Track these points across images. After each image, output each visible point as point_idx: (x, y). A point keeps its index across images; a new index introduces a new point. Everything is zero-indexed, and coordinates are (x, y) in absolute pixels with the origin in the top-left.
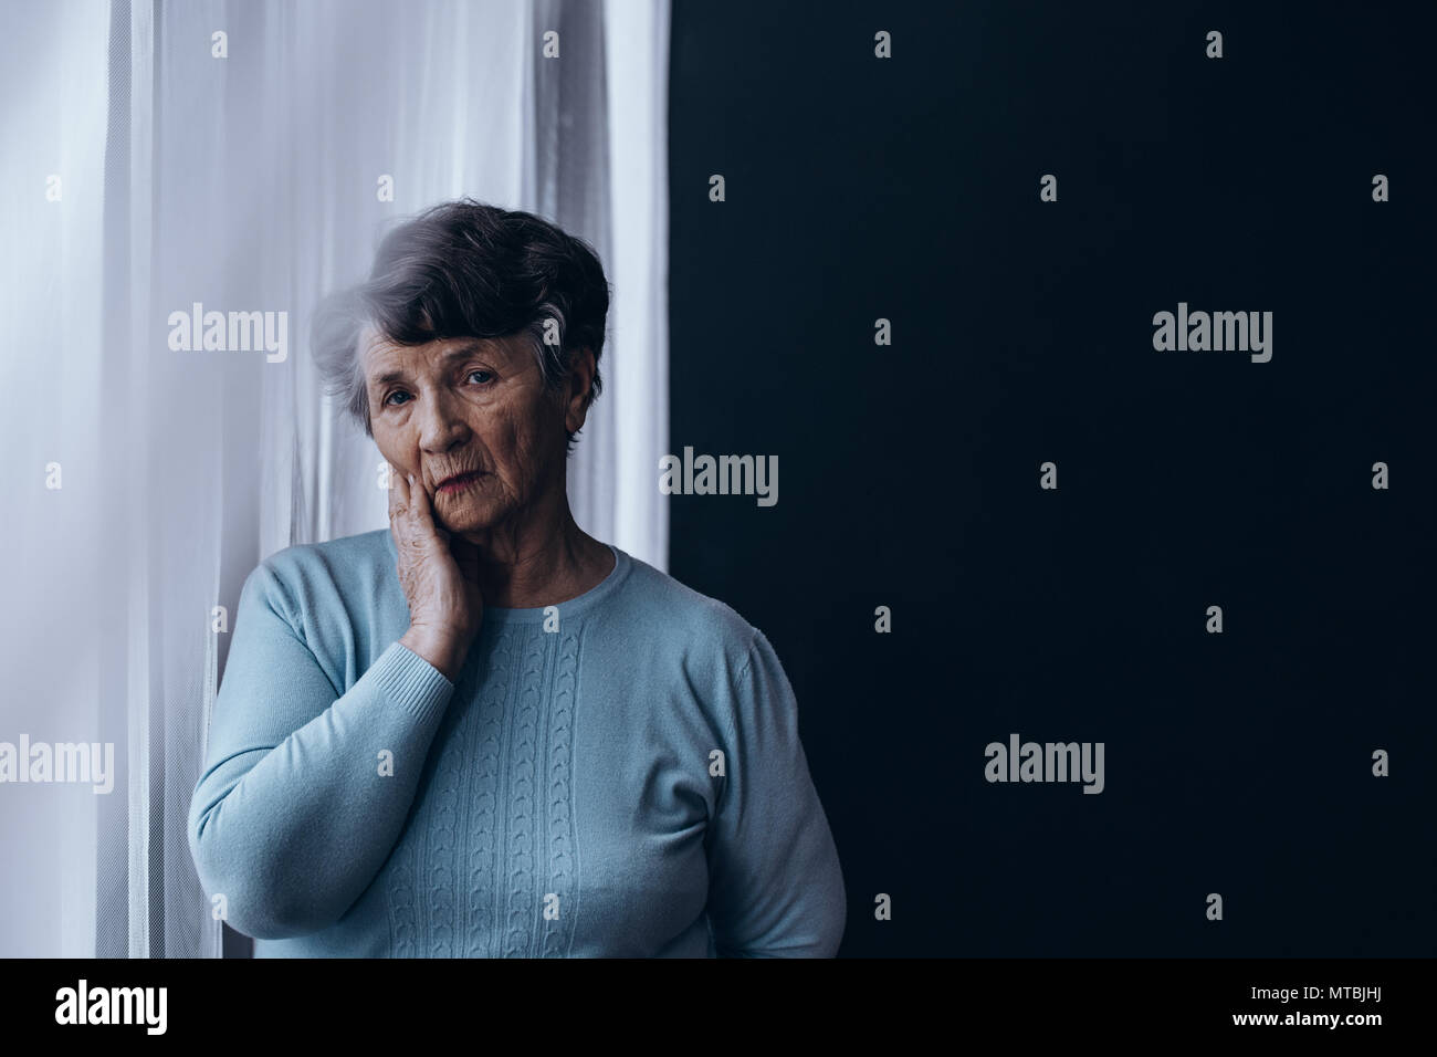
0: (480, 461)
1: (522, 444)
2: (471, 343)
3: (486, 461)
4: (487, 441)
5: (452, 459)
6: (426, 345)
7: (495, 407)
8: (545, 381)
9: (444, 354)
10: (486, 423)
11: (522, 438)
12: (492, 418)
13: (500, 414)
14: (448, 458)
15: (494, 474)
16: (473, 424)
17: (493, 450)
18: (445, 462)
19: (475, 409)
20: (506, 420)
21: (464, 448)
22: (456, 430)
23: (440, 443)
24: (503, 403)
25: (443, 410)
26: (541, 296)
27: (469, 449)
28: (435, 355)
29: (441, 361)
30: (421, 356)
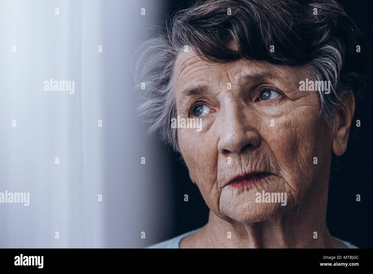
0: (267, 165)
1: (303, 153)
2: (265, 70)
3: (272, 165)
4: (274, 147)
5: (242, 161)
6: (229, 65)
7: (283, 119)
8: (322, 106)
9: (243, 74)
10: (275, 133)
11: (303, 148)
12: (280, 128)
13: (287, 125)
14: (240, 159)
15: (277, 175)
16: (263, 133)
17: (279, 156)
18: (237, 162)
19: (265, 120)
20: (291, 131)
21: (254, 153)
22: (250, 134)
23: (235, 143)
24: (290, 117)
25: (240, 117)
26: (322, 39)
27: (258, 154)
28: (235, 74)
29: (240, 80)
30: (224, 73)
